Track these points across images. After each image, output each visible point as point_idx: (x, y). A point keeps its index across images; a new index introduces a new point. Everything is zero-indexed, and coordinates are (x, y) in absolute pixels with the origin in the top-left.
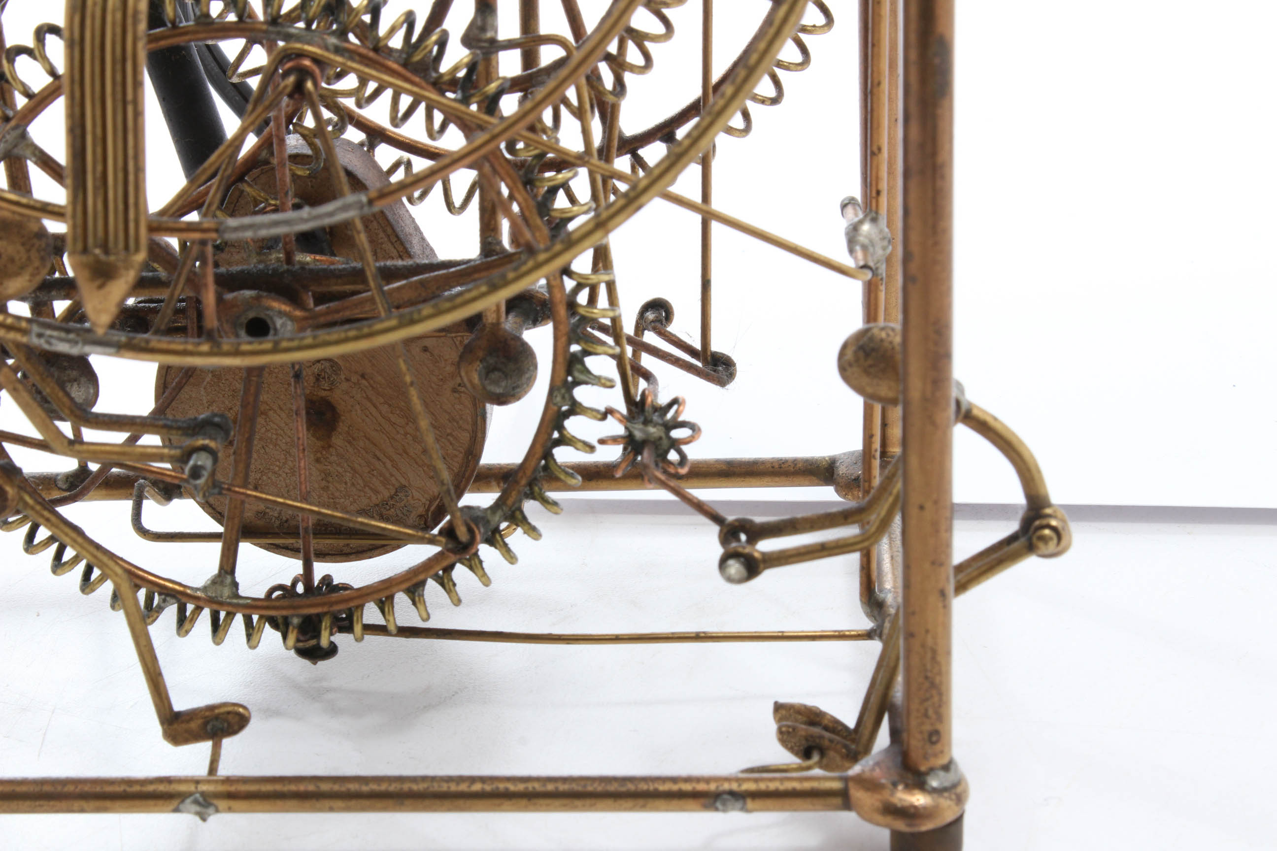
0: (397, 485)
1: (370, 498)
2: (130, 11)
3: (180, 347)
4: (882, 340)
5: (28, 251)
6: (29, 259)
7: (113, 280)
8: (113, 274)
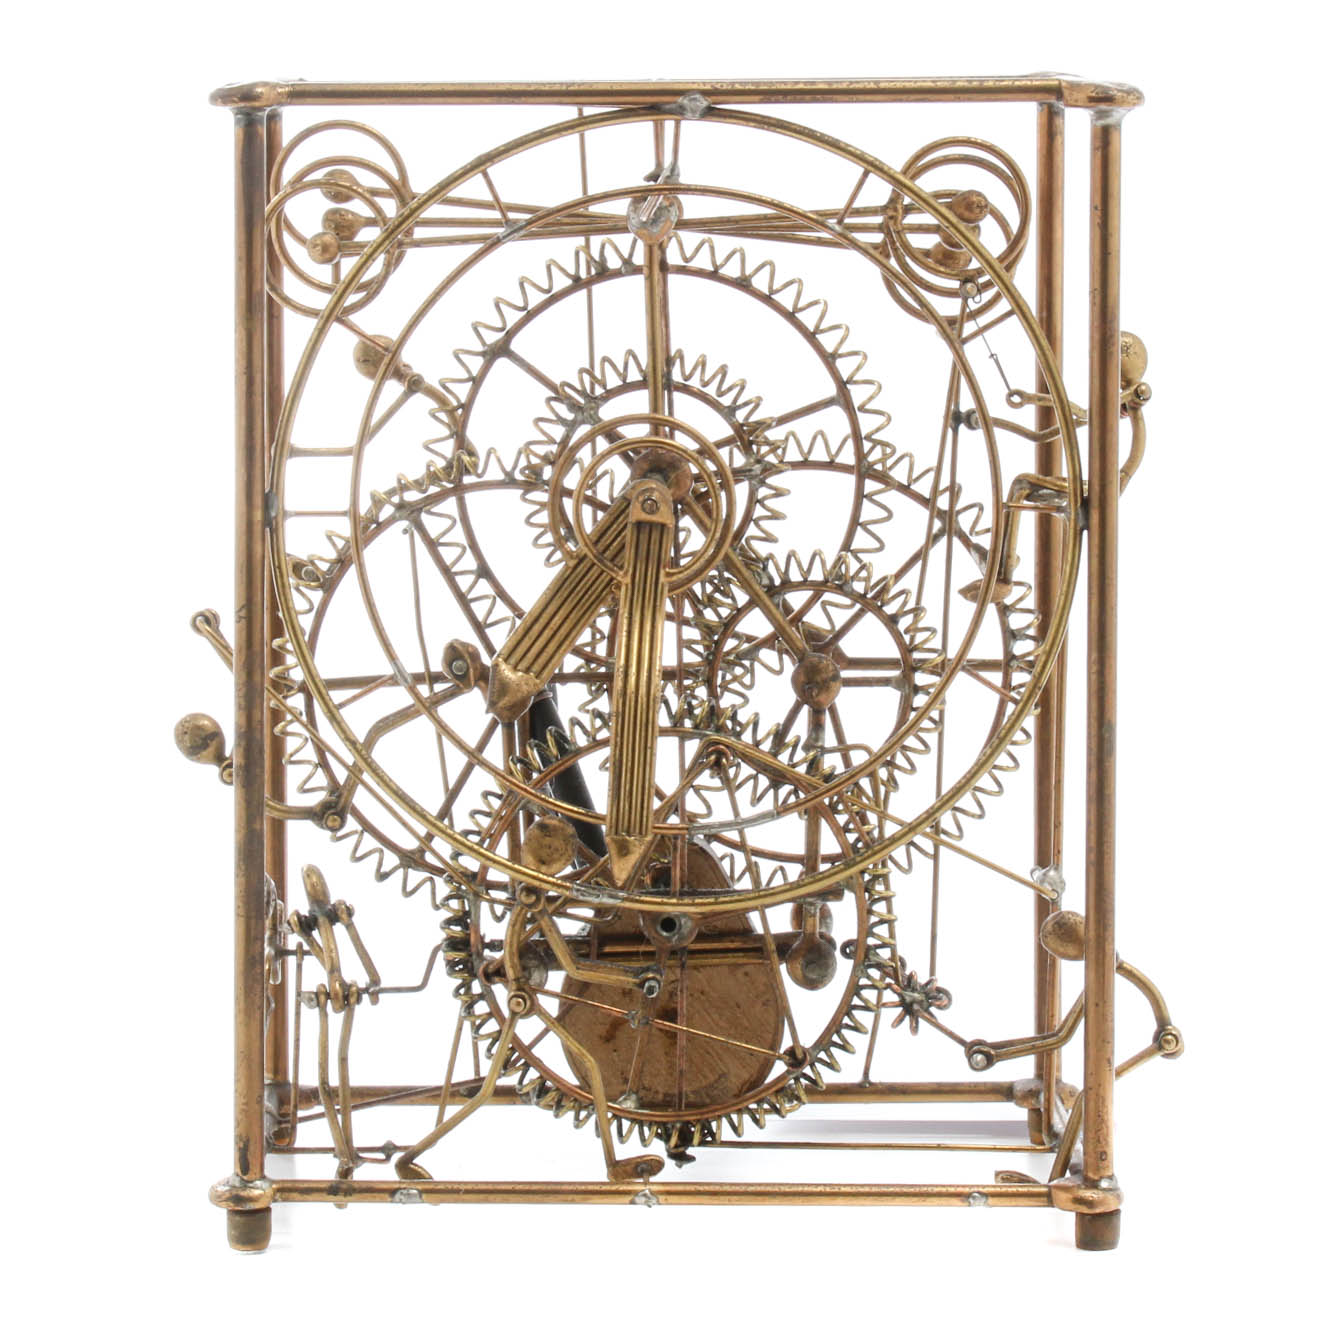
0: (720, 1072)
1: (701, 1081)
2: (652, 702)
4: (1068, 918)
5: (567, 844)
6: (567, 850)
7: (633, 853)
8: (632, 848)
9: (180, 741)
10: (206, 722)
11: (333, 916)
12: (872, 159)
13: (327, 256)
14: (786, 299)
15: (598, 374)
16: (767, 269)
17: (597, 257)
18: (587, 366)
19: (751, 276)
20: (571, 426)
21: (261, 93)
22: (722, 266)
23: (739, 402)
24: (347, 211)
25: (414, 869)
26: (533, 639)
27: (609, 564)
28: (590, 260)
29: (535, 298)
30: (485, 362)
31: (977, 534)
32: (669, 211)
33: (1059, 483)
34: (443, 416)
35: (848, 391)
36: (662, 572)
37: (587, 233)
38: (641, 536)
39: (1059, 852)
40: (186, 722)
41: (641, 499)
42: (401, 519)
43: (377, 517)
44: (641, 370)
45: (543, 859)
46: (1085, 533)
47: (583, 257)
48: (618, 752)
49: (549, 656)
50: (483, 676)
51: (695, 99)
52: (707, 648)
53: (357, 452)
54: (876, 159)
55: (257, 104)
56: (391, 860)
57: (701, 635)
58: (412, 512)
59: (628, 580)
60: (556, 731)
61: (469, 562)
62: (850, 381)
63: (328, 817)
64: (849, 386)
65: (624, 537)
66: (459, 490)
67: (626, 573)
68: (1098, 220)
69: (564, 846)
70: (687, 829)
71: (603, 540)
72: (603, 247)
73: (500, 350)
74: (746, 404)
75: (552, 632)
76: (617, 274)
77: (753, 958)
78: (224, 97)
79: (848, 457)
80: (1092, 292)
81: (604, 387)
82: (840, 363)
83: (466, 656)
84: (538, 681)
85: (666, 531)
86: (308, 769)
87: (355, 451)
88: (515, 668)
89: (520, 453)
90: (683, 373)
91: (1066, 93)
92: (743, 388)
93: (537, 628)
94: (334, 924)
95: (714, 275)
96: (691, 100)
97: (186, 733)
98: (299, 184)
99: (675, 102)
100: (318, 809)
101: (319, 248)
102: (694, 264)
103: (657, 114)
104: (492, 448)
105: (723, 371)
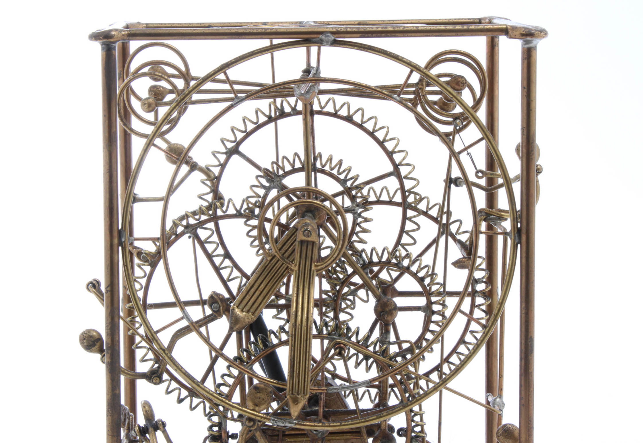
2: (309, 327)
3: (313, 424)
4: (510, 428)
5: (268, 397)
7: (300, 403)
8: (299, 401)
9: (82, 343)
10: (94, 334)
11: (156, 427)
12: (415, 65)
13: (151, 109)
14: (369, 126)
15: (280, 164)
16: (360, 112)
17: (279, 107)
18: (275, 160)
19: (353, 115)
20: (268, 190)
21: (114, 35)
22: (339, 110)
23: (348, 177)
24: (160, 86)
25: (195, 397)
26: (251, 296)
27: (287, 261)
28: (276, 108)
29: (250, 127)
30: (227, 156)
31: (459, 234)
32: (314, 88)
33: (499, 213)
34: (208, 183)
35: (399, 169)
36: (313, 265)
37: (275, 97)
38: (303, 248)
39: (502, 389)
40: (85, 333)
41: (303, 230)
42: (187, 233)
43: (176, 232)
44: (301, 162)
45: (256, 404)
46: (519, 245)
47: (273, 107)
48: (292, 354)
49: (258, 304)
50: (227, 310)
51: (328, 36)
52: (333, 294)
53: (166, 200)
54: (417, 65)
55: (112, 40)
56: (184, 393)
57: (331, 287)
58: (193, 229)
59: (296, 268)
60: (262, 337)
61: (220, 251)
62: (400, 164)
63: (153, 378)
64: (399, 167)
65: (295, 245)
66: (215, 219)
67: (296, 265)
68: (525, 94)
69: (266, 398)
70: (326, 390)
71: (284, 248)
72: (282, 102)
73: (234, 151)
74: (351, 178)
75: (260, 292)
76: (289, 115)
77: (356, 436)
78: (95, 36)
79: (398, 198)
80: (522, 129)
81: (284, 170)
82: (395, 156)
83: (219, 301)
84: (253, 317)
85: (315, 245)
86: (144, 351)
87: (165, 199)
88: (242, 311)
89: (243, 201)
90: (321, 164)
91: (510, 32)
92: (350, 171)
93: (253, 290)
94: (157, 431)
95: (335, 115)
96: (326, 36)
97: (85, 339)
98: (137, 75)
99: (318, 38)
100: (149, 374)
101: (146, 105)
102: (326, 110)
103: (309, 43)
104: (231, 199)
105: (340, 163)
